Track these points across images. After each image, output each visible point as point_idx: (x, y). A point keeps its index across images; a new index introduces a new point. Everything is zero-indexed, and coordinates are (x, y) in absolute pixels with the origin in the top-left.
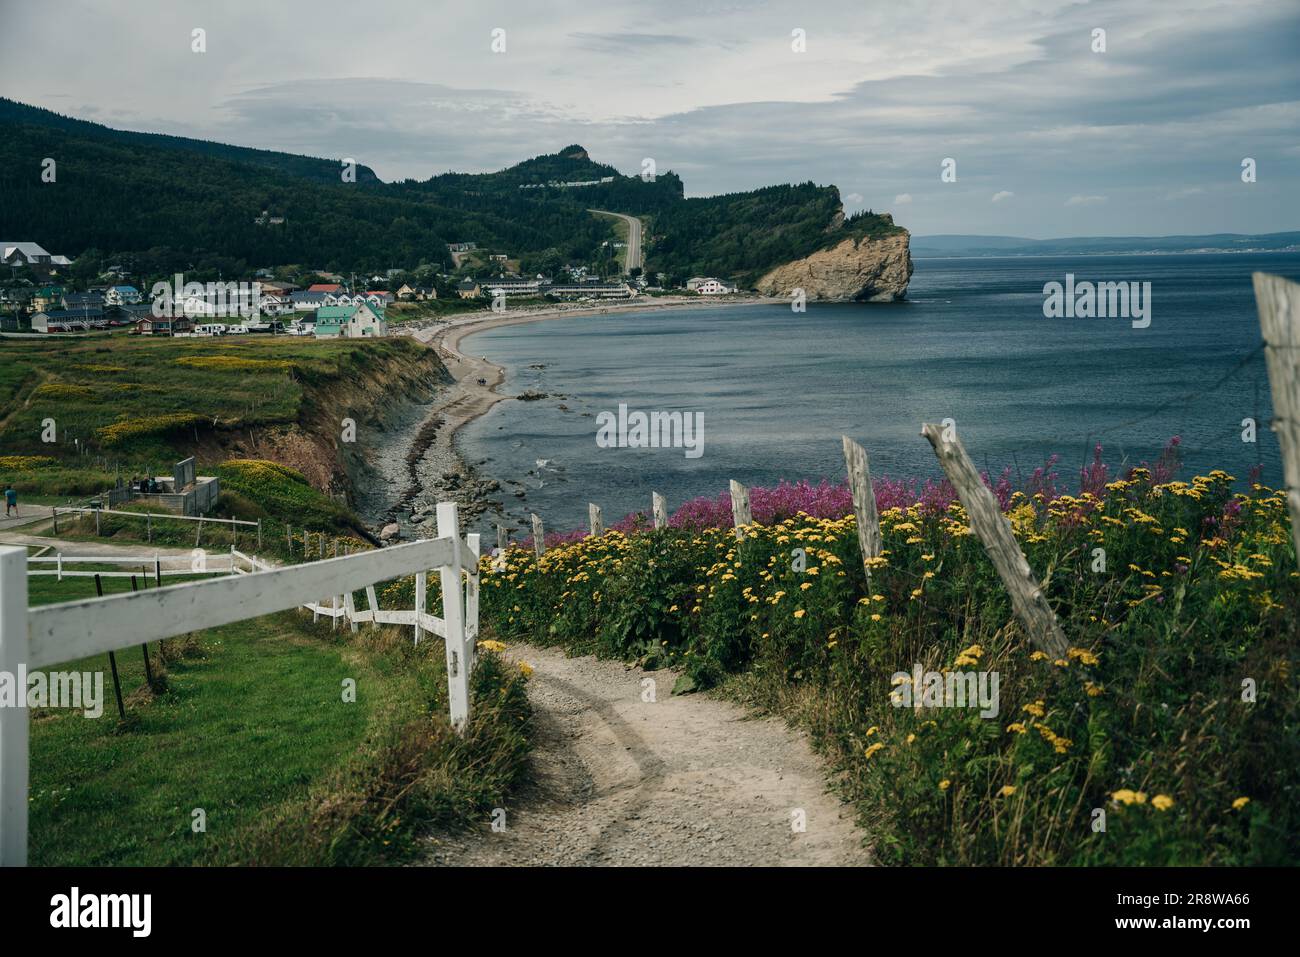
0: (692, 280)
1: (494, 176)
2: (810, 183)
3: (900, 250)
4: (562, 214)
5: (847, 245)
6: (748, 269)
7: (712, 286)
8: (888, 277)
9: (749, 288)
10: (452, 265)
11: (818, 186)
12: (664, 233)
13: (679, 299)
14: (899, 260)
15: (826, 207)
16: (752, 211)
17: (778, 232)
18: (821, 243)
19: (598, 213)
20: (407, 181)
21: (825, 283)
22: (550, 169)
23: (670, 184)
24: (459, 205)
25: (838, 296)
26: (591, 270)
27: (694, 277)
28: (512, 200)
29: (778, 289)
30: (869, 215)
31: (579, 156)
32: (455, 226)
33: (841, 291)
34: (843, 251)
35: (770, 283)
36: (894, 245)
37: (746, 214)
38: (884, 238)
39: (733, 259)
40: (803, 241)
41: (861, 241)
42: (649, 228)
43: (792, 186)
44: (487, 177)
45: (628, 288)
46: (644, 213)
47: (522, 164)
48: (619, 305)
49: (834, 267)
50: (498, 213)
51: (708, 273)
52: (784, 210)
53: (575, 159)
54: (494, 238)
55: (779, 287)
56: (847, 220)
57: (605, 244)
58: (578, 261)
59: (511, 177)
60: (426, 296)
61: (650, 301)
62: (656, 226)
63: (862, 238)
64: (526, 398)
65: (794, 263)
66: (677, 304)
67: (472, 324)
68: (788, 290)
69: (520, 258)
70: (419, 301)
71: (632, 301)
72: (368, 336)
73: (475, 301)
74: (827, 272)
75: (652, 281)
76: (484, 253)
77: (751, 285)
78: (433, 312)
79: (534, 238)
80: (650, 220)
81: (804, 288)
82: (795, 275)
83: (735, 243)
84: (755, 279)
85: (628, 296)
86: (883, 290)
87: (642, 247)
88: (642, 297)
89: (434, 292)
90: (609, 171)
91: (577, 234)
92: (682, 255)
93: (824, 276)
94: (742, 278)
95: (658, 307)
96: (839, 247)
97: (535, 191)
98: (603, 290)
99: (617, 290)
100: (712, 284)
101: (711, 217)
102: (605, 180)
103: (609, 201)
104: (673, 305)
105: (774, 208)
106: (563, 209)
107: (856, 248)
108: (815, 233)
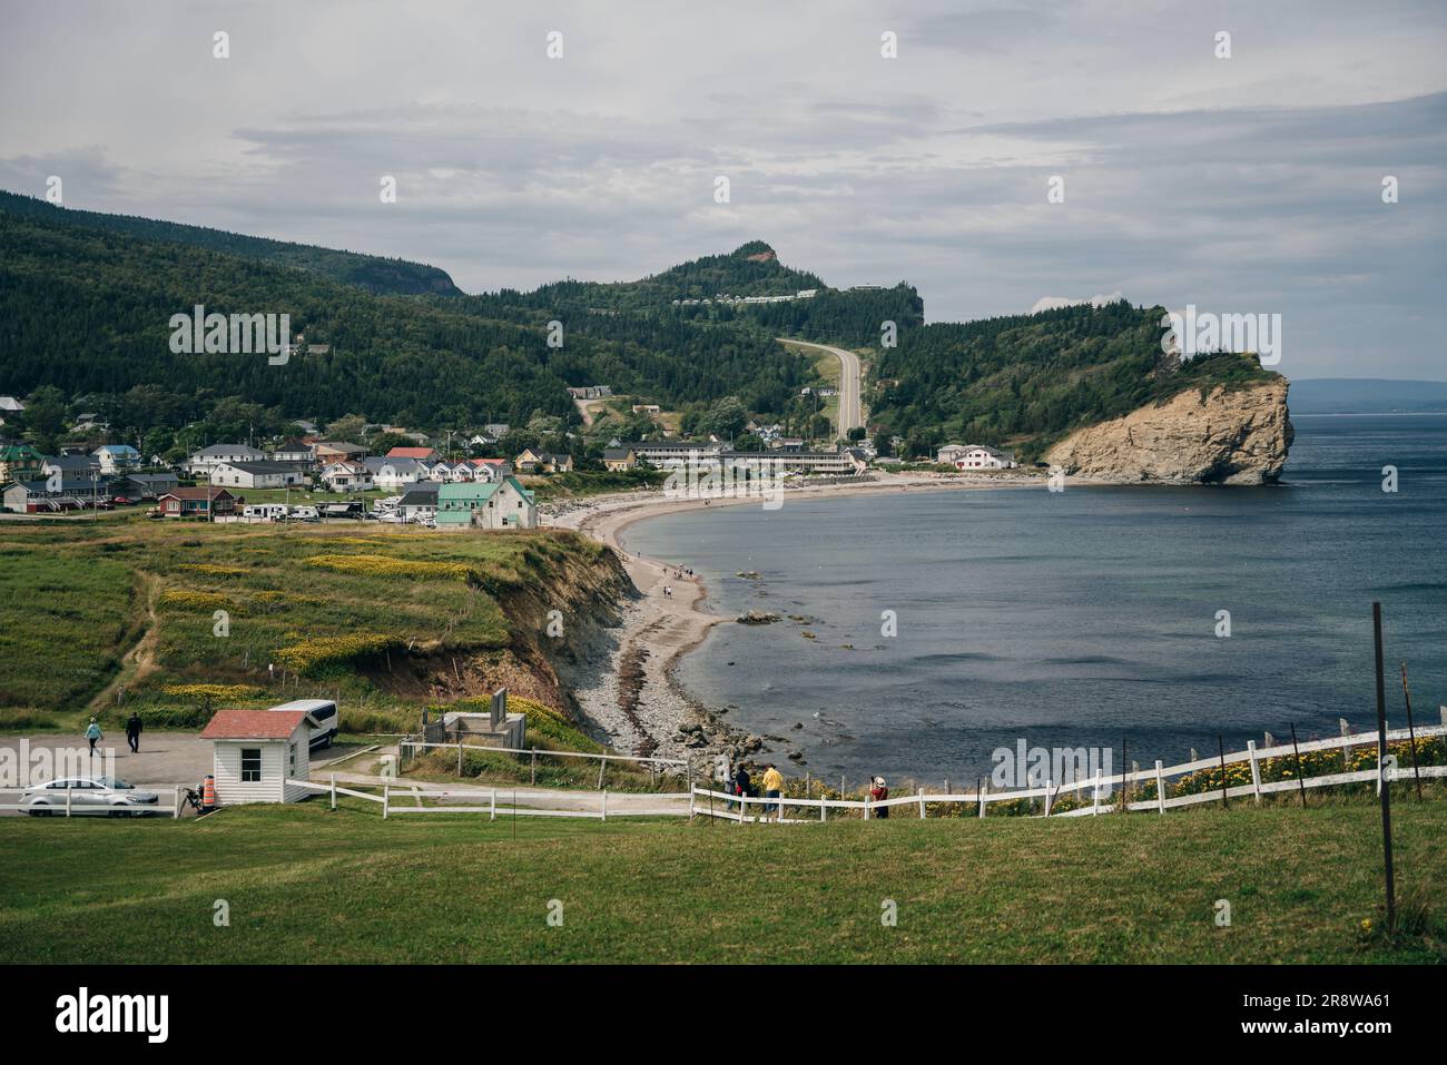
0: (946, 448)
1: (634, 286)
2: (1124, 303)
3: (1275, 407)
4: (739, 345)
5: (1189, 398)
6: (1030, 431)
7: (978, 459)
8: (1253, 447)
9: (1034, 461)
10: (579, 420)
11: (1136, 306)
12: (895, 375)
13: (927, 477)
14: (1271, 422)
15: (1150, 340)
16: (1032, 345)
17: (1075, 378)
18: (1147, 395)
19: (794, 344)
20: (504, 292)
21: (1154, 456)
22: (720, 276)
23: (904, 303)
24: (583, 330)
25: (1174, 475)
26: (787, 431)
27: (947, 442)
28: (663, 322)
29: (1079, 465)
30: (1220, 355)
31: (763, 258)
32: (582, 362)
33: (1180, 468)
34: (1183, 408)
35: (1067, 454)
36: (1263, 403)
37: (1025, 349)
38: (1247, 388)
39: (1007, 416)
40: (1118, 392)
41: (1211, 392)
42: (872, 368)
43: (1095, 307)
44: (624, 288)
45: (852, 459)
46: (863, 345)
47: (678, 269)
48: (838, 485)
49: (1167, 431)
50: (642, 343)
51: (970, 438)
52: (1084, 344)
53: (757, 262)
54: (639, 380)
55: (1082, 461)
56: (1186, 361)
57: (806, 391)
58: (766, 416)
59: (660, 288)
60: (557, 468)
61: (885, 478)
62: (883, 365)
63: (1212, 389)
64: (750, 621)
65: (1104, 425)
66: (925, 484)
67: (628, 509)
68: (1095, 465)
69: (680, 411)
70: (549, 474)
71: (858, 479)
72: (512, 526)
73: (628, 474)
74: (1157, 439)
75: (884, 449)
76: (625, 402)
77: (1037, 458)
78: (568, 491)
79: (697, 382)
80: (874, 356)
81: (1121, 462)
82: (1107, 442)
83: (1009, 392)
84: (1043, 448)
85: (853, 471)
86: (1245, 467)
87: (862, 396)
88: (873, 474)
89: (570, 462)
90: (809, 281)
91: (762, 375)
92: (926, 410)
93: (1151, 445)
94: (1022, 446)
95: (899, 489)
96: (1175, 400)
97: (697, 309)
98: (811, 461)
99: (836, 462)
100: (978, 456)
101: (969, 352)
102: (803, 294)
103: (811, 326)
104: (919, 485)
105: (1067, 341)
106: (740, 337)
107: (1203, 402)
108: (1136, 380)
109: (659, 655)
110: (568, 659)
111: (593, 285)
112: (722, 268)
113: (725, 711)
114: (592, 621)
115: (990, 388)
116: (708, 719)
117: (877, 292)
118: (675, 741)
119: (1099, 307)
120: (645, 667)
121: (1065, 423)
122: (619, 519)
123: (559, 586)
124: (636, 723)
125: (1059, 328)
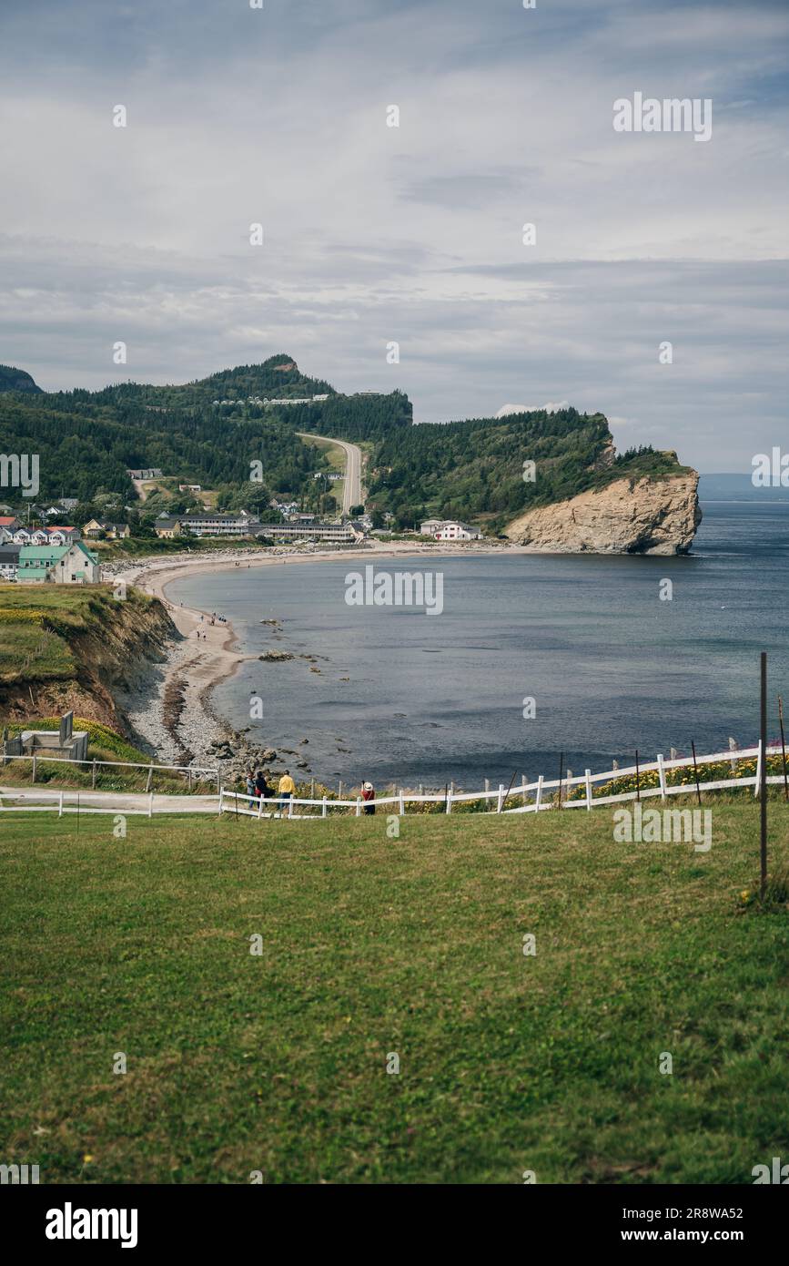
0: (426, 523)
1: (182, 389)
2: (572, 410)
3: (687, 494)
4: (266, 438)
5: (620, 486)
6: (495, 510)
7: (452, 532)
8: (670, 526)
9: (496, 534)
10: (136, 496)
11: (581, 413)
12: (389, 464)
13: (411, 545)
14: (685, 506)
15: (592, 439)
16: (498, 442)
18: (587, 483)
19: (309, 438)
20: (76, 391)
21: (592, 531)
22: (252, 382)
23: (399, 405)
24: (140, 423)
25: (606, 547)
26: (302, 507)
27: (428, 518)
28: (205, 418)
29: (532, 537)
30: (648, 452)
31: (287, 368)
32: (139, 449)
33: (611, 541)
34: (615, 494)
35: (523, 529)
36: (678, 491)
37: (492, 445)
38: (666, 480)
39: (476, 498)
40: (565, 480)
41: (639, 482)
42: (371, 458)
43: (549, 413)
44: (174, 390)
45: (353, 530)
46: (364, 439)
47: (218, 375)
48: (342, 551)
49: (603, 512)
50: (188, 434)
51: (446, 515)
52: (540, 442)
53: (282, 371)
54: (185, 464)
55: (534, 535)
56: (620, 457)
57: (318, 475)
58: (286, 495)
59: (202, 391)
60: (118, 534)
61: (379, 546)
62: (380, 456)
63: (639, 479)
64: (270, 658)
65: (553, 506)
66: (410, 551)
67: (174, 569)
68: (545, 537)
69: (217, 490)
70: (110, 539)
71: (358, 547)
72: (80, 581)
73: (174, 541)
74: (594, 518)
75: (378, 523)
76: (173, 482)
77: (499, 531)
78: (126, 553)
79: (232, 466)
80: (372, 448)
81: (565, 535)
82: (555, 520)
83: (478, 479)
84: (504, 524)
85: (353, 540)
86: (662, 541)
87: (362, 480)
88: (369, 542)
89: (127, 530)
90: (323, 387)
91: (283, 462)
92: (412, 492)
93: (590, 522)
94: (487, 522)
95: (388, 555)
96: (610, 487)
97: (233, 408)
98: (321, 532)
99: (340, 532)
100: (452, 529)
101: (448, 447)
102: (317, 398)
103: (323, 423)
104: (405, 552)
105: (526, 440)
106: (267, 431)
107: (631, 490)
108: (579, 471)
109: (196, 685)
110: (124, 689)
111: (149, 387)
112: (253, 376)
113: (248, 730)
114: (143, 657)
115: (461, 477)
116: (234, 736)
117: (377, 397)
118: (208, 753)
119: (552, 413)
120: (185, 695)
121: (522, 504)
122: (166, 575)
123: (117, 629)
124: (177, 739)
125: (519, 429)
